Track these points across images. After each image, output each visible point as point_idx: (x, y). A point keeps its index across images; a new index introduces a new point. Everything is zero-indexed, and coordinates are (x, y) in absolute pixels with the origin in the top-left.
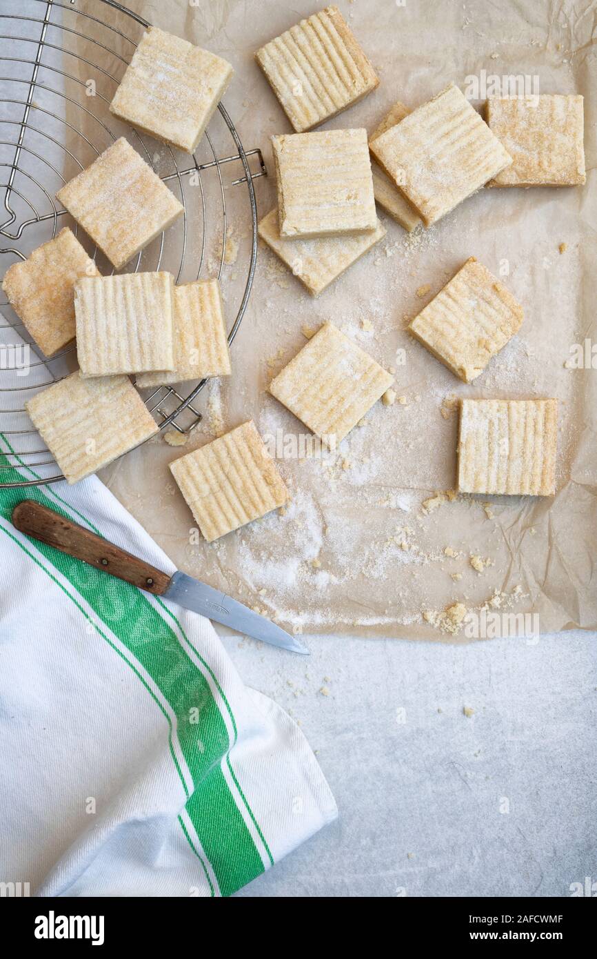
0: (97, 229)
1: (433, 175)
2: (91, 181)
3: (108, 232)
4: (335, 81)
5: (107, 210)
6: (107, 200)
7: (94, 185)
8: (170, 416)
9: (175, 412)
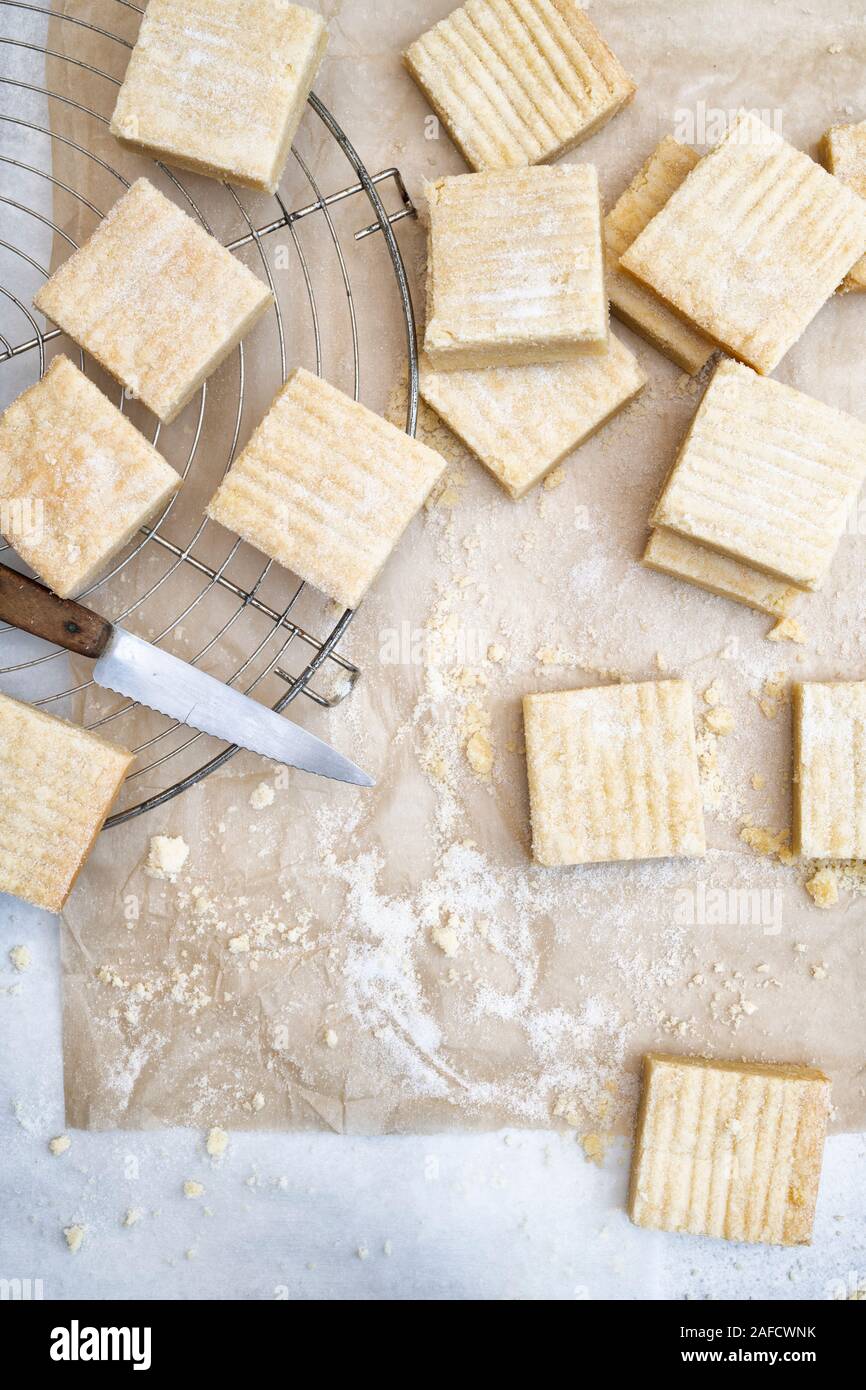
0: (117, 353)
1: (749, 284)
2: (94, 265)
3: (137, 354)
4: (554, 92)
5: (130, 314)
6: (128, 296)
7: (100, 272)
8: (300, 678)
9: (308, 669)
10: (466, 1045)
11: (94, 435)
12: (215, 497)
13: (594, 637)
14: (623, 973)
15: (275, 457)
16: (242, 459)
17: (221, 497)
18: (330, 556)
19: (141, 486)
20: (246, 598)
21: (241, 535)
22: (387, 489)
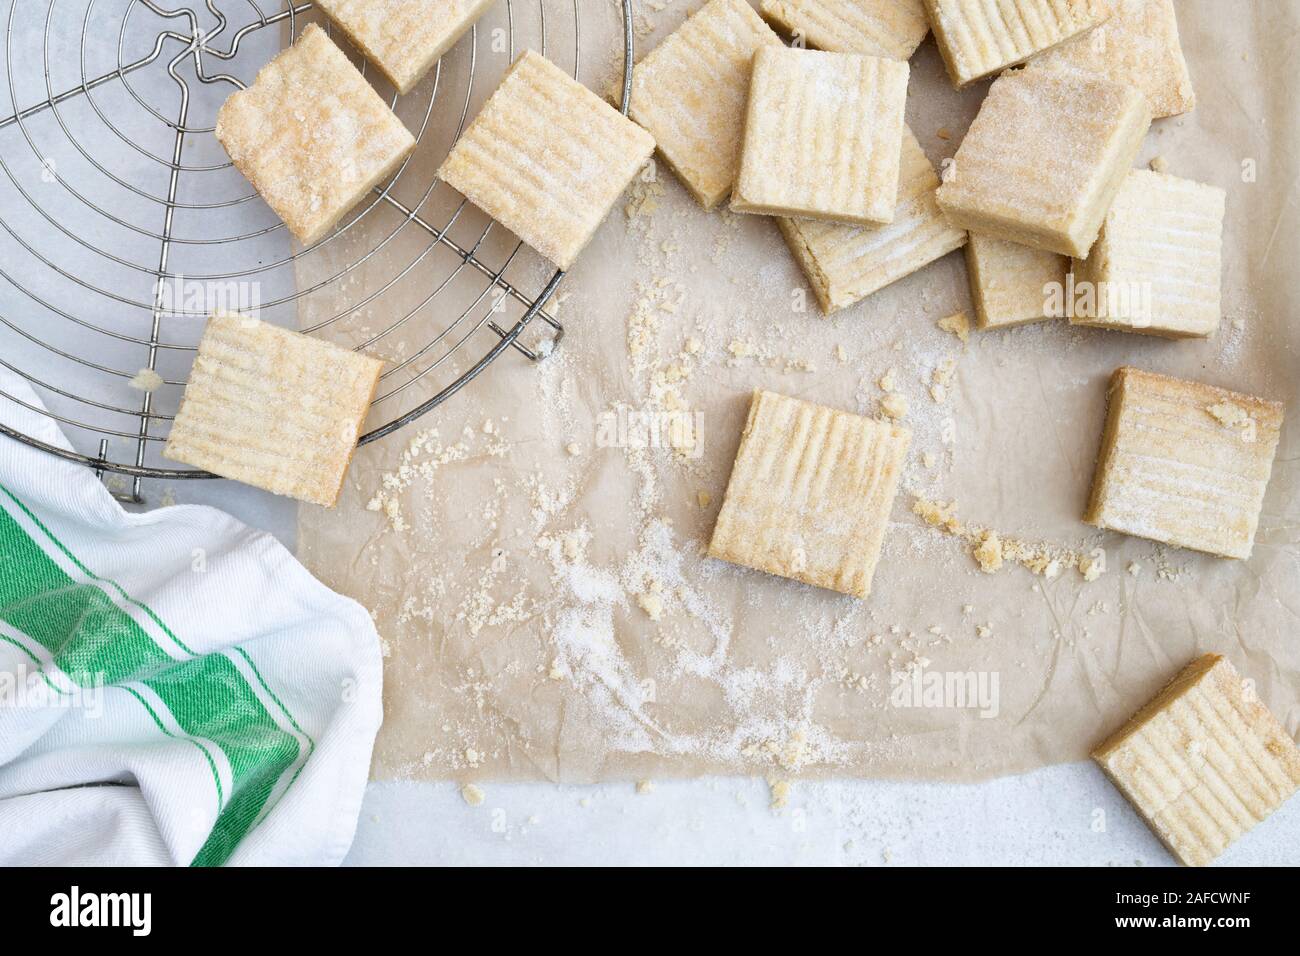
1: (821, 533)
8: (511, 332)
9: (519, 324)
10: (668, 701)
11: (340, 97)
12: (446, 161)
13: (781, 331)
14: (809, 635)
15: (504, 127)
16: (473, 128)
17: (452, 162)
18: (547, 220)
19: (380, 146)
20: (466, 256)
21: (468, 196)
22: (602, 162)
